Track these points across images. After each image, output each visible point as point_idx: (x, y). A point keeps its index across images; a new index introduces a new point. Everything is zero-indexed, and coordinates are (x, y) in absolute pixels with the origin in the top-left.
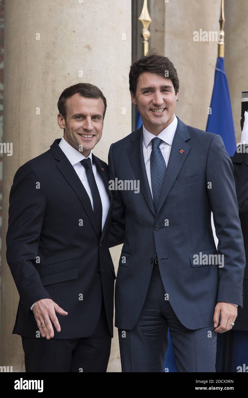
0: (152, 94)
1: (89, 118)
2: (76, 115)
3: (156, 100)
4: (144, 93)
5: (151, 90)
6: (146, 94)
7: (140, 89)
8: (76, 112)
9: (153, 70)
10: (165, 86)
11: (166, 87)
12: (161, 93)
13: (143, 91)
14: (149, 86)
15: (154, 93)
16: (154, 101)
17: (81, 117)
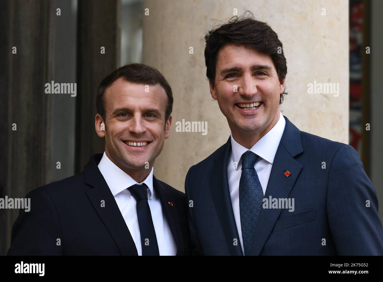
0: (239, 79)
1: (138, 115)
2: (117, 110)
3: (244, 89)
4: (227, 77)
5: (237, 74)
6: (229, 79)
7: (219, 73)
8: (117, 106)
9: (238, 40)
10: (258, 66)
11: (261, 67)
12: (254, 77)
13: (225, 75)
14: (234, 67)
15: (242, 77)
16: (241, 90)
17: (126, 114)
